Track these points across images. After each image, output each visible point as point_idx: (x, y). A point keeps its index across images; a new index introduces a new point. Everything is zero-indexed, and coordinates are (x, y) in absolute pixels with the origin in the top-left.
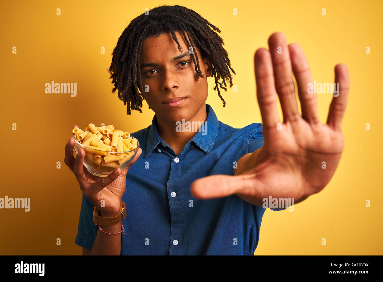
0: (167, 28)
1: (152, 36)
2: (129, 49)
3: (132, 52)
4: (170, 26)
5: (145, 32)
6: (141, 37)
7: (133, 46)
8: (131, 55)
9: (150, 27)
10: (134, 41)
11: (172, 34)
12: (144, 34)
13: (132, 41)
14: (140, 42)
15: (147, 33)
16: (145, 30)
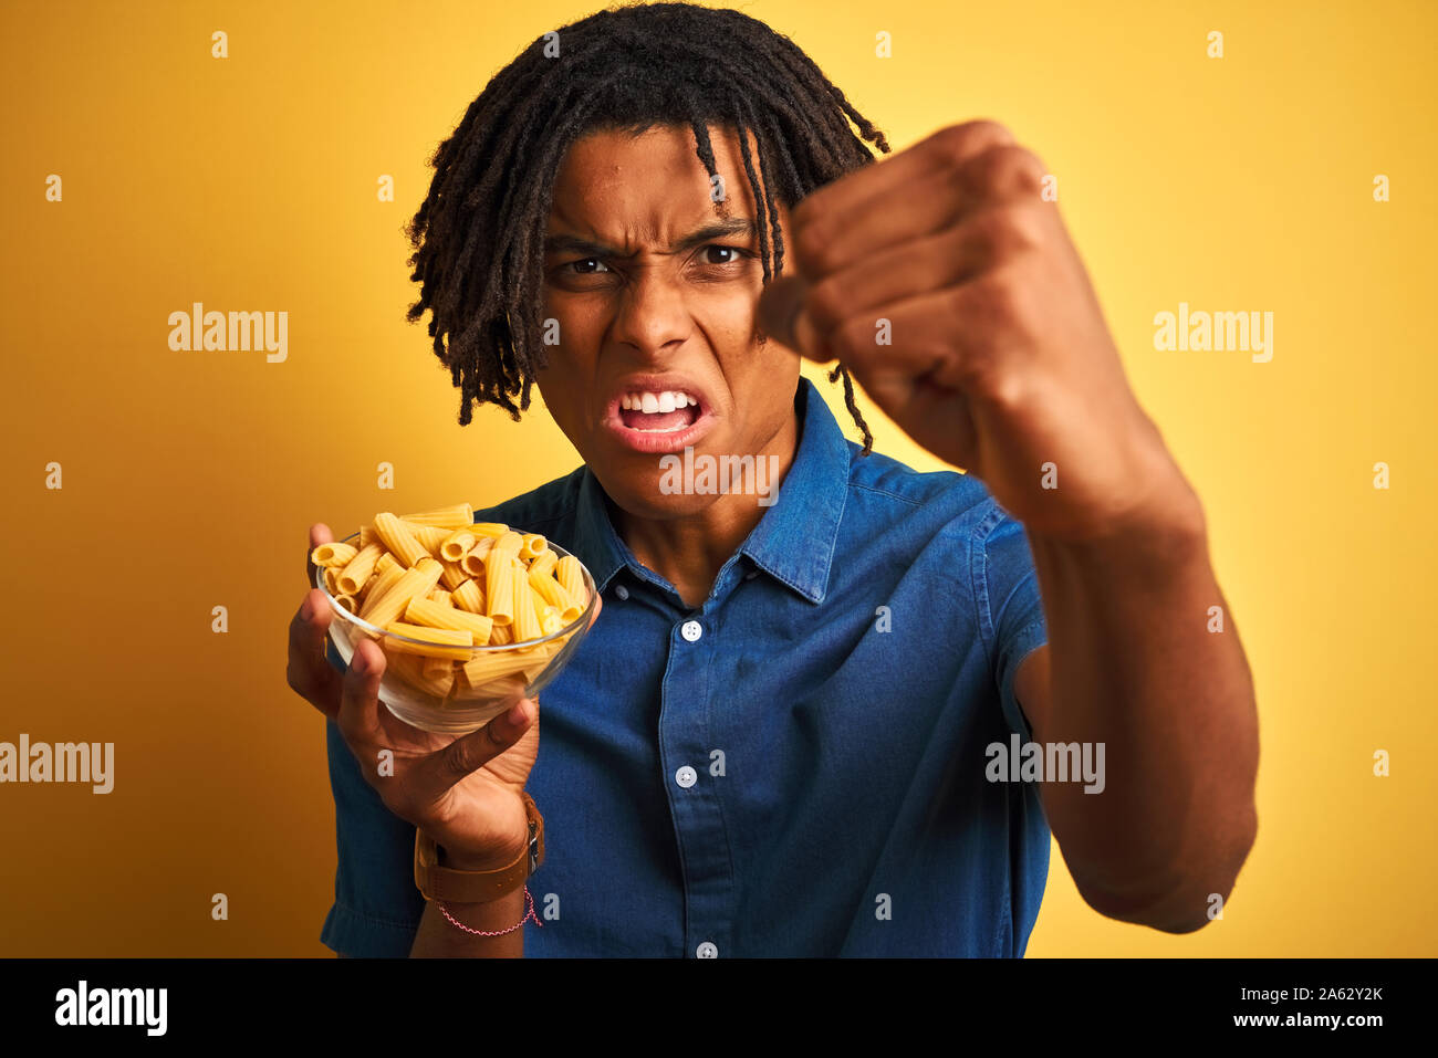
0: (679, 108)
1: (613, 128)
2: (510, 162)
3: (521, 176)
4: (693, 97)
5: (587, 107)
6: (568, 124)
7: (528, 150)
8: (515, 192)
9: (613, 90)
10: (536, 133)
11: (697, 134)
12: (582, 112)
13: (526, 131)
14: (561, 144)
15: (595, 113)
16: (588, 97)
